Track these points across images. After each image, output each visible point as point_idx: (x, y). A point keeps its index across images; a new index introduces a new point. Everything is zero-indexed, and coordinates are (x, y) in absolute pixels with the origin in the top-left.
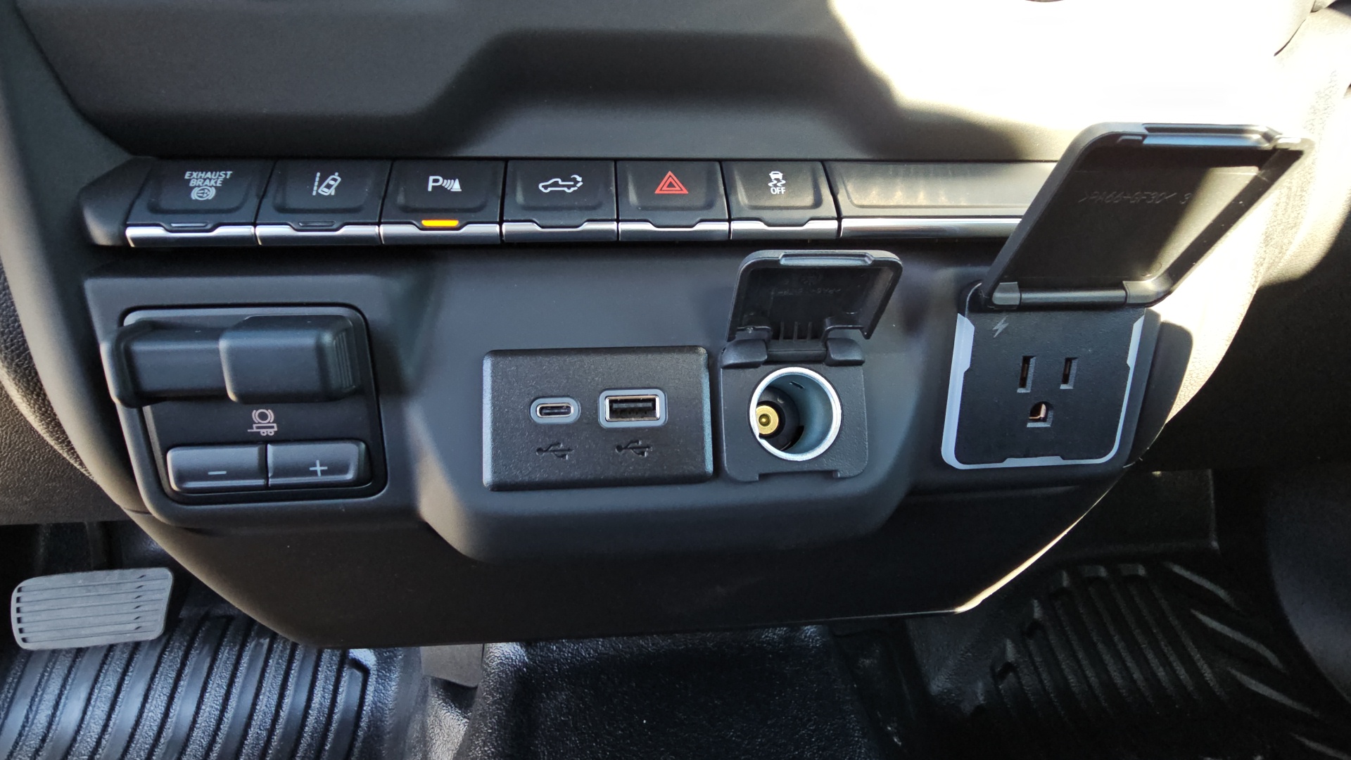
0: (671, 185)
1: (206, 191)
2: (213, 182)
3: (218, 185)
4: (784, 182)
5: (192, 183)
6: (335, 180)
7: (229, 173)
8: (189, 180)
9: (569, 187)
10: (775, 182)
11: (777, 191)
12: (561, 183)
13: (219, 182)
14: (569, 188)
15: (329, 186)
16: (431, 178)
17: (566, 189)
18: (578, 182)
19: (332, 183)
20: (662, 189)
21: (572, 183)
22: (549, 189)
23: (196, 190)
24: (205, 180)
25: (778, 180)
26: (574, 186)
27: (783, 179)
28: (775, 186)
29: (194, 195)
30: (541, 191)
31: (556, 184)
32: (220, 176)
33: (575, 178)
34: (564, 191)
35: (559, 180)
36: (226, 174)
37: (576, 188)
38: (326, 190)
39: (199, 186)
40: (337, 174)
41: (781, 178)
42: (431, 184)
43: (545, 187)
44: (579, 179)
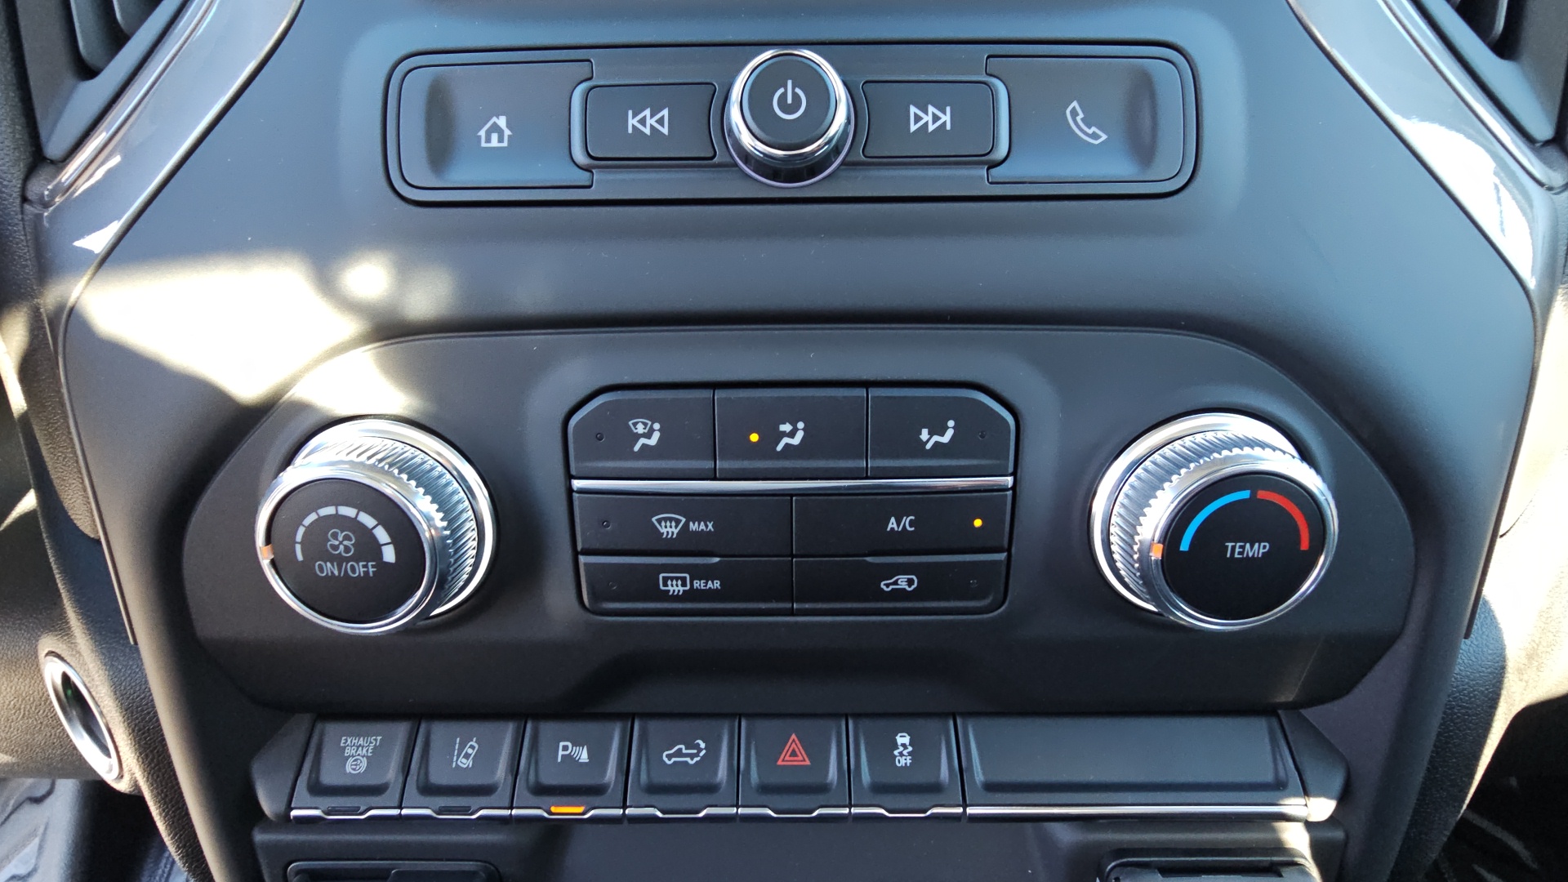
0: (794, 754)
1: (359, 761)
2: (365, 750)
3: (370, 755)
4: (910, 749)
5: (348, 752)
6: (472, 747)
7: (379, 738)
8: (345, 747)
9: (692, 756)
10: (901, 749)
11: (903, 762)
12: (684, 751)
13: (370, 751)
14: (692, 759)
15: (467, 756)
16: (562, 744)
17: (688, 759)
18: (702, 750)
19: (470, 751)
20: (784, 760)
21: (695, 751)
22: (673, 760)
23: (351, 760)
24: (358, 747)
25: (904, 745)
26: (697, 755)
27: (910, 745)
28: (901, 754)
29: (349, 769)
30: (664, 762)
31: (679, 753)
32: (371, 743)
33: (698, 744)
34: (686, 762)
35: (683, 747)
36: (376, 740)
37: (698, 759)
38: (464, 761)
39: (353, 756)
40: (475, 739)
41: (908, 743)
42: (561, 753)
43: (669, 757)
44: (703, 745)
